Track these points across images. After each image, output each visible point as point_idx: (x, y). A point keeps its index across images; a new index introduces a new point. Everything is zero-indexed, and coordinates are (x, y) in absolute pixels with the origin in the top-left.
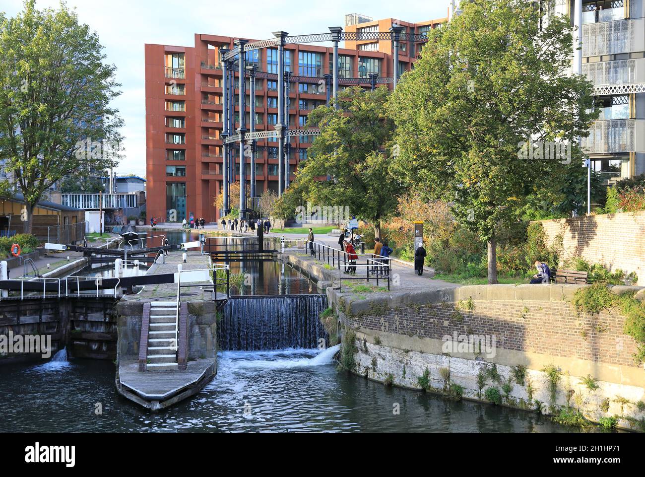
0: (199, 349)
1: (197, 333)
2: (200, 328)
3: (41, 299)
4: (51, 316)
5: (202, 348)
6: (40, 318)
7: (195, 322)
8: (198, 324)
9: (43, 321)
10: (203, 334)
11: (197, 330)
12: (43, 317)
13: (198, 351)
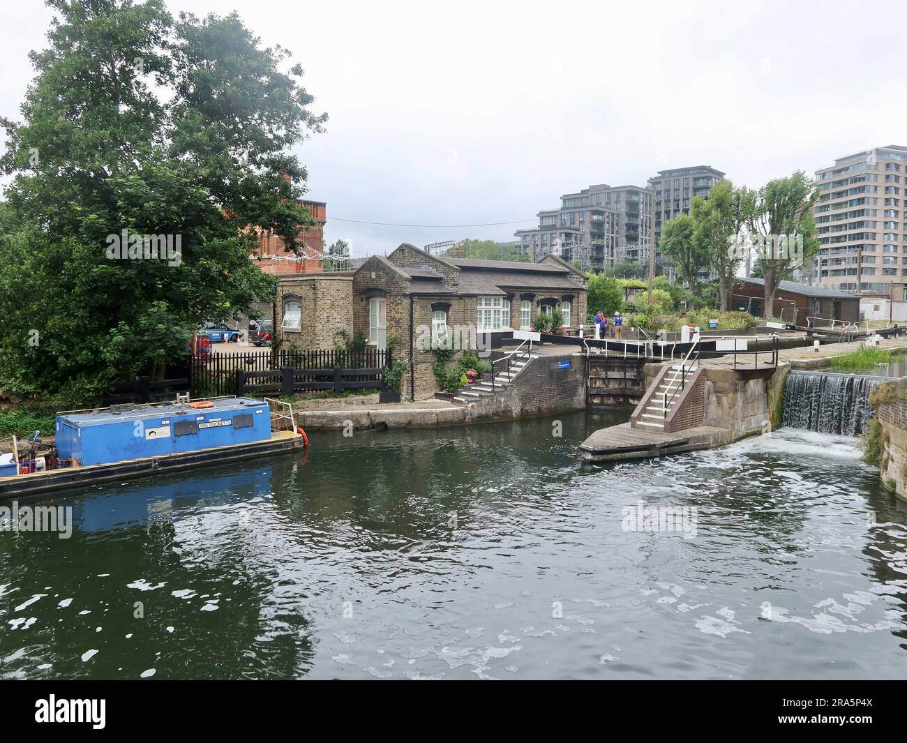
0: (715, 417)
1: (714, 401)
2: (717, 396)
3: (623, 358)
4: (635, 374)
5: (718, 417)
6: (625, 374)
7: (712, 389)
8: (716, 392)
9: (627, 377)
10: (719, 402)
11: (714, 399)
12: (627, 374)
13: (715, 420)
